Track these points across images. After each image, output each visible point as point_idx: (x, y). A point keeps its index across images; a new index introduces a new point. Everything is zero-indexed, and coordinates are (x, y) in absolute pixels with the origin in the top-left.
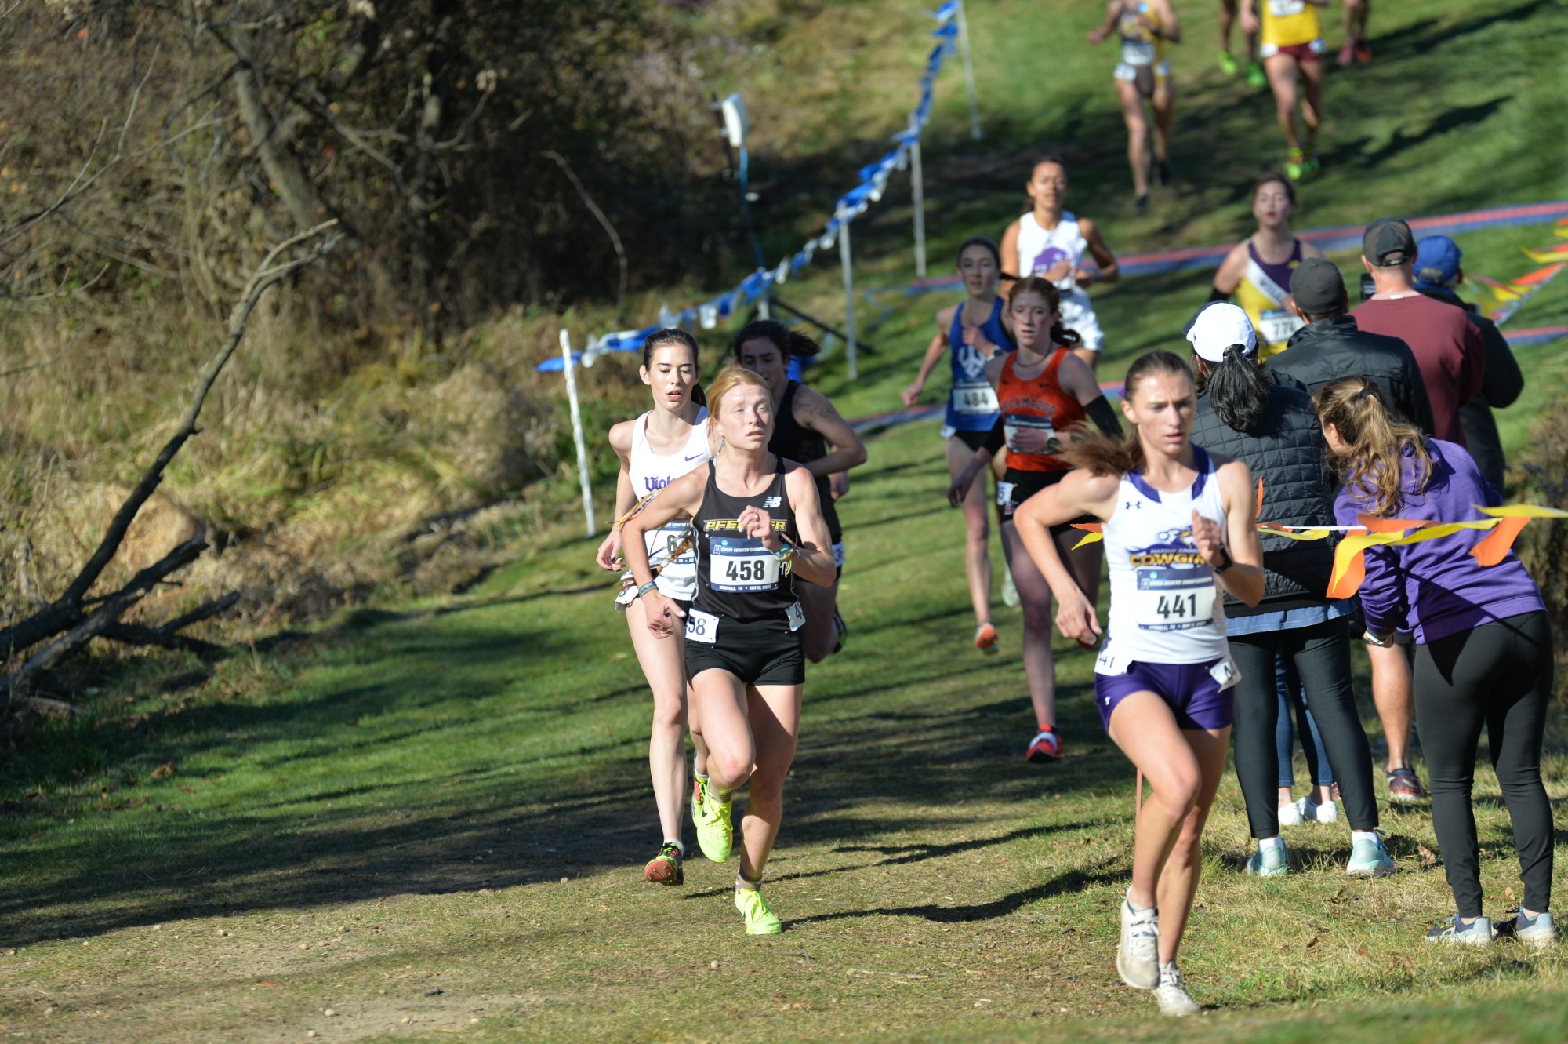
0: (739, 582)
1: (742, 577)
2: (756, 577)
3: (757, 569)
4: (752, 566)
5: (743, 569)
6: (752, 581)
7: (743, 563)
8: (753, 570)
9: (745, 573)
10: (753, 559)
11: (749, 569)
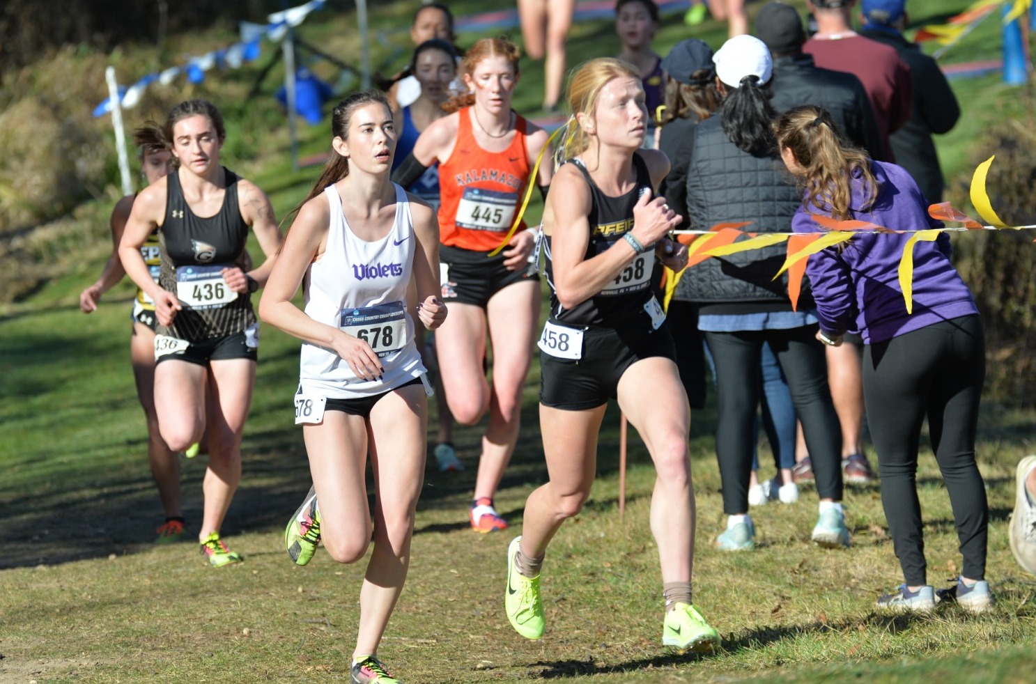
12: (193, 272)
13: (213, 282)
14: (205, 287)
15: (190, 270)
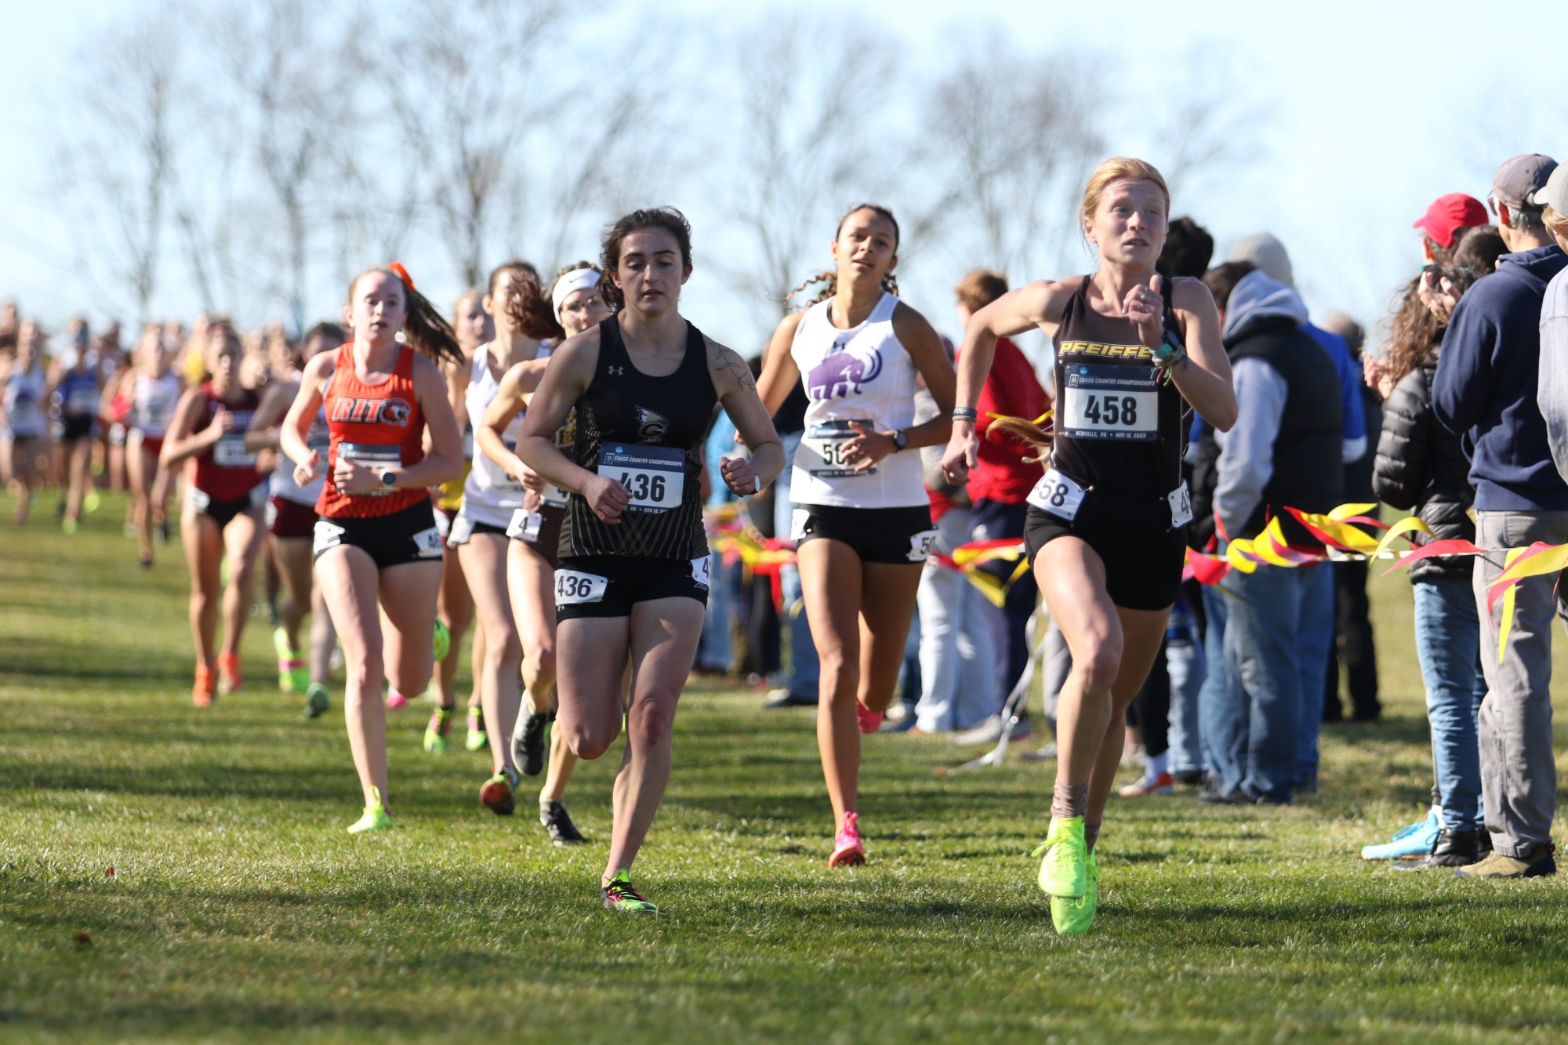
0: (1102, 425)
1: (1106, 419)
2: (1125, 421)
3: (1126, 410)
4: (1119, 405)
5: (1107, 408)
6: (1120, 426)
7: (1107, 399)
8: (1121, 410)
9: (1110, 414)
10: (1122, 395)
11: (1115, 409)
12: (624, 454)
13: (651, 474)
14: (638, 479)
15: (619, 450)
